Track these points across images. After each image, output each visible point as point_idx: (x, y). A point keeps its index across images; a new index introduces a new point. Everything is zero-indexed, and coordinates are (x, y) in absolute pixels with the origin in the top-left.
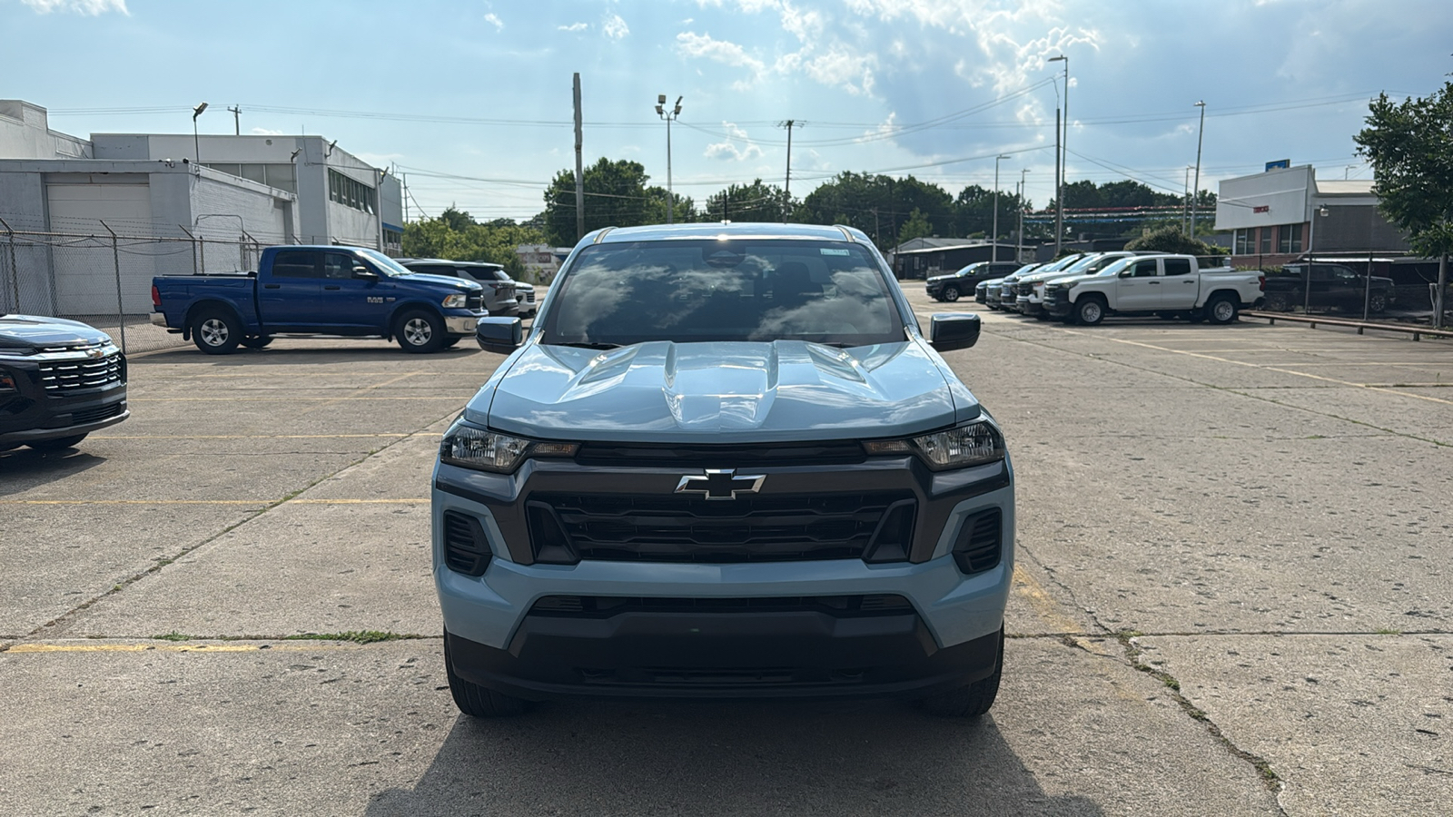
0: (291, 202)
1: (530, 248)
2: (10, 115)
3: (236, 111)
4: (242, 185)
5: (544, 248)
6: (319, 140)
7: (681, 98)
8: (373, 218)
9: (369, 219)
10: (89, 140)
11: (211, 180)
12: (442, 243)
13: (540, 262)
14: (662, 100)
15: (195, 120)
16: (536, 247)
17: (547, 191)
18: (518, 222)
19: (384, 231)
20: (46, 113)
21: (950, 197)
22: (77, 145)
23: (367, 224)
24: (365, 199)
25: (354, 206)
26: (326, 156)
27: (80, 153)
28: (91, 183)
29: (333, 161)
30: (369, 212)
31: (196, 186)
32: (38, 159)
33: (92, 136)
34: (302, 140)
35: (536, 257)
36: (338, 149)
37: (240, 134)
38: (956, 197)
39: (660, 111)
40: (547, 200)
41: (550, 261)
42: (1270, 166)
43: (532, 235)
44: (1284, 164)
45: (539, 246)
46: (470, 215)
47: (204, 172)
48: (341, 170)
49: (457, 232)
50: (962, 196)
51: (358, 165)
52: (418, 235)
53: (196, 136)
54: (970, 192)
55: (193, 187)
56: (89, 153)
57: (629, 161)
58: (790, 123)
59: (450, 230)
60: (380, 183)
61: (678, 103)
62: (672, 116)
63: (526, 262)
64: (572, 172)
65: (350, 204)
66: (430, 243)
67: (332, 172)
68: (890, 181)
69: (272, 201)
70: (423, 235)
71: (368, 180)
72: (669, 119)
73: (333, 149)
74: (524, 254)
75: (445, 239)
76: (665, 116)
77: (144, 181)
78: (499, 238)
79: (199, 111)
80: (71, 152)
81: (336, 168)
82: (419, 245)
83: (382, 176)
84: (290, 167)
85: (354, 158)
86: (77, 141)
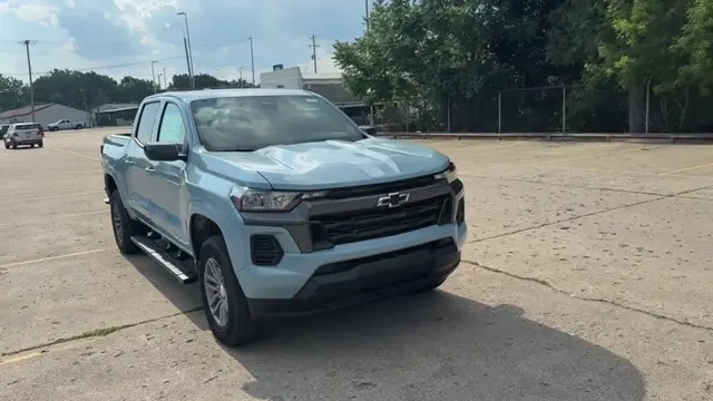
21: (115, 82)
38: (119, 83)
42: (275, 67)
44: (281, 66)
50: (122, 81)
54: (127, 80)
58: (27, 42)
68: (81, 74)
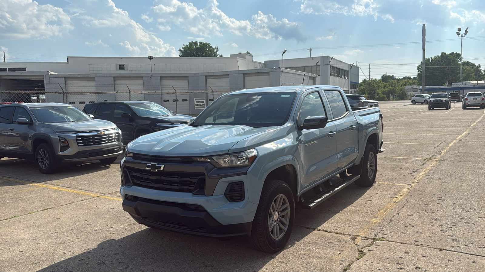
0: (315, 77)
1: (410, 87)
2: (243, 58)
3: (310, 50)
4: (298, 73)
5: (415, 87)
6: (328, 57)
7: (468, 28)
8: (347, 80)
9: (346, 81)
10: (264, 63)
11: (288, 73)
12: (378, 87)
13: (413, 92)
14: (459, 30)
15: (283, 55)
16: (412, 86)
17: (418, 66)
18: (412, 77)
19: (351, 84)
20: (252, 56)
22: (260, 64)
23: (345, 83)
24: (345, 75)
25: (340, 77)
26: (330, 62)
27: (261, 67)
28: (255, 76)
29: (332, 63)
30: (345, 78)
31: (282, 75)
32: (250, 69)
33: (265, 62)
34: (323, 58)
35: (412, 90)
36: (334, 59)
37: (311, 57)
39: (458, 34)
40: (418, 70)
41: (417, 91)
43: (413, 82)
45: (413, 86)
46: (394, 76)
47: (285, 70)
48: (336, 66)
49: (384, 83)
51: (343, 64)
52: (370, 84)
53: (283, 60)
55: (281, 75)
56: (264, 67)
57: (455, 53)
59: (381, 82)
60: (350, 69)
61: (466, 30)
62: (464, 35)
63: (408, 92)
64: (429, 58)
65: (338, 76)
66: (374, 87)
67: (331, 66)
69: (308, 78)
70: (371, 84)
71: (346, 68)
72: (462, 37)
73: (332, 59)
74: (408, 89)
75: (379, 85)
76: (460, 36)
77: (268, 74)
78: (401, 84)
79: (284, 52)
80: (258, 66)
81: (334, 66)
82: (370, 88)
83: (351, 66)
84: (316, 67)
85: (341, 61)
86: (261, 63)
